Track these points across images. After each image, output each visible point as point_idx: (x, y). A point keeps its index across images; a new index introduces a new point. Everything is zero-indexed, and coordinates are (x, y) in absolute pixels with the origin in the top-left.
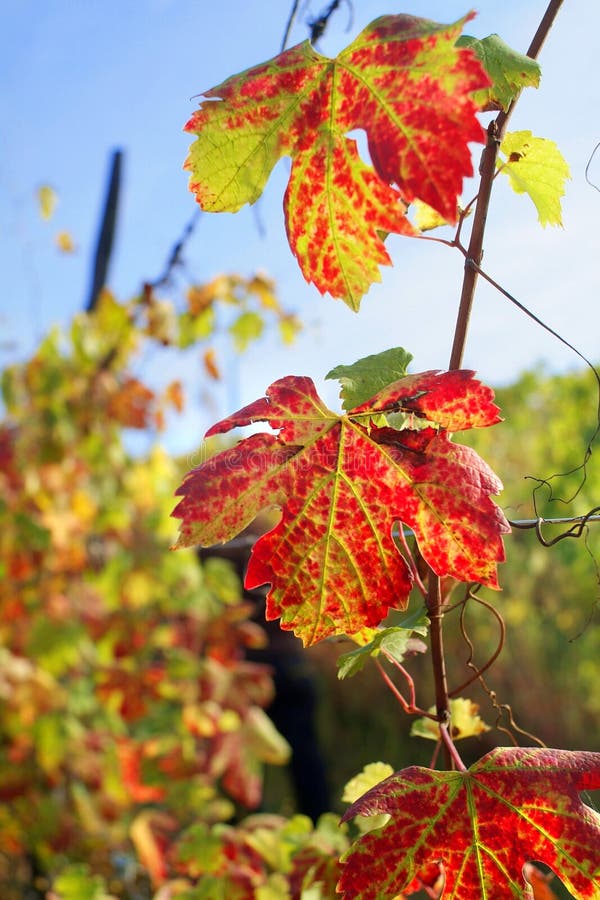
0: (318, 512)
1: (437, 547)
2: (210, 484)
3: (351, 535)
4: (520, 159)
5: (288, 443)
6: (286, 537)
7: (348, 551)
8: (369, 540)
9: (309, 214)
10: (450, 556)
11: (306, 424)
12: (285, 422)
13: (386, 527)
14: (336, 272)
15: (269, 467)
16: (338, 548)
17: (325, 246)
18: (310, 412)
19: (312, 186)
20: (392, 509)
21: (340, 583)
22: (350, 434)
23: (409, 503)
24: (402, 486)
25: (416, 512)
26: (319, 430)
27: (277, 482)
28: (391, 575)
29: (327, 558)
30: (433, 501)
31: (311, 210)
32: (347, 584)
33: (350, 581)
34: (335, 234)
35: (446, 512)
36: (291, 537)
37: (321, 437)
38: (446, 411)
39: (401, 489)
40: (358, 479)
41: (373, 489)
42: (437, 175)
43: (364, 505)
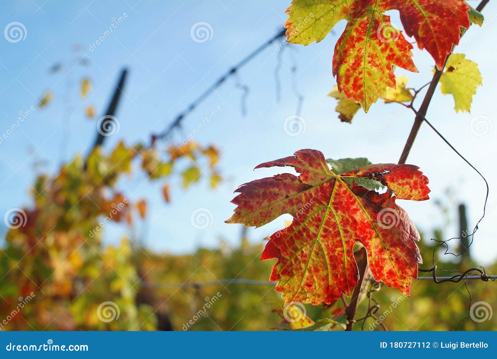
0: (313, 225)
1: (378, 262)
2: (256, 191)
3: (329, 243)
4: (454, 71)
5: (304, 182)
6: (292, 235)
7: (326, 253)
8: (339, 249)
9: (352, 52)
10: (385, 269)
11: (316, 174)
12: (304, 170)
13: (351, 244)
14: (360, 86)
15: (291, 192)
16: (320, 249)
17: (357, 71)
18: (319, 168)
19: (357, 37)
20: (356, 234)
21: (317, 270)
22: (340, 186)
23: (367, 233)
24: (365, 221)
25: (370, 239)
26: (322, 179)
27: (294, 201)
28: (347, 273)
29: (313, 253)
30: (382, 234)
31: (353, 50)
32: (321, 272)
33: (323, 270)
34: (365, 65)
35: (388, 242)
36: (295, 235)
37: (323, 184)
38: (400, 184)
39: (364, 224)
40: (340, 212)
41: (347, 220)
42: (438, 38)
43: (340, 228)
